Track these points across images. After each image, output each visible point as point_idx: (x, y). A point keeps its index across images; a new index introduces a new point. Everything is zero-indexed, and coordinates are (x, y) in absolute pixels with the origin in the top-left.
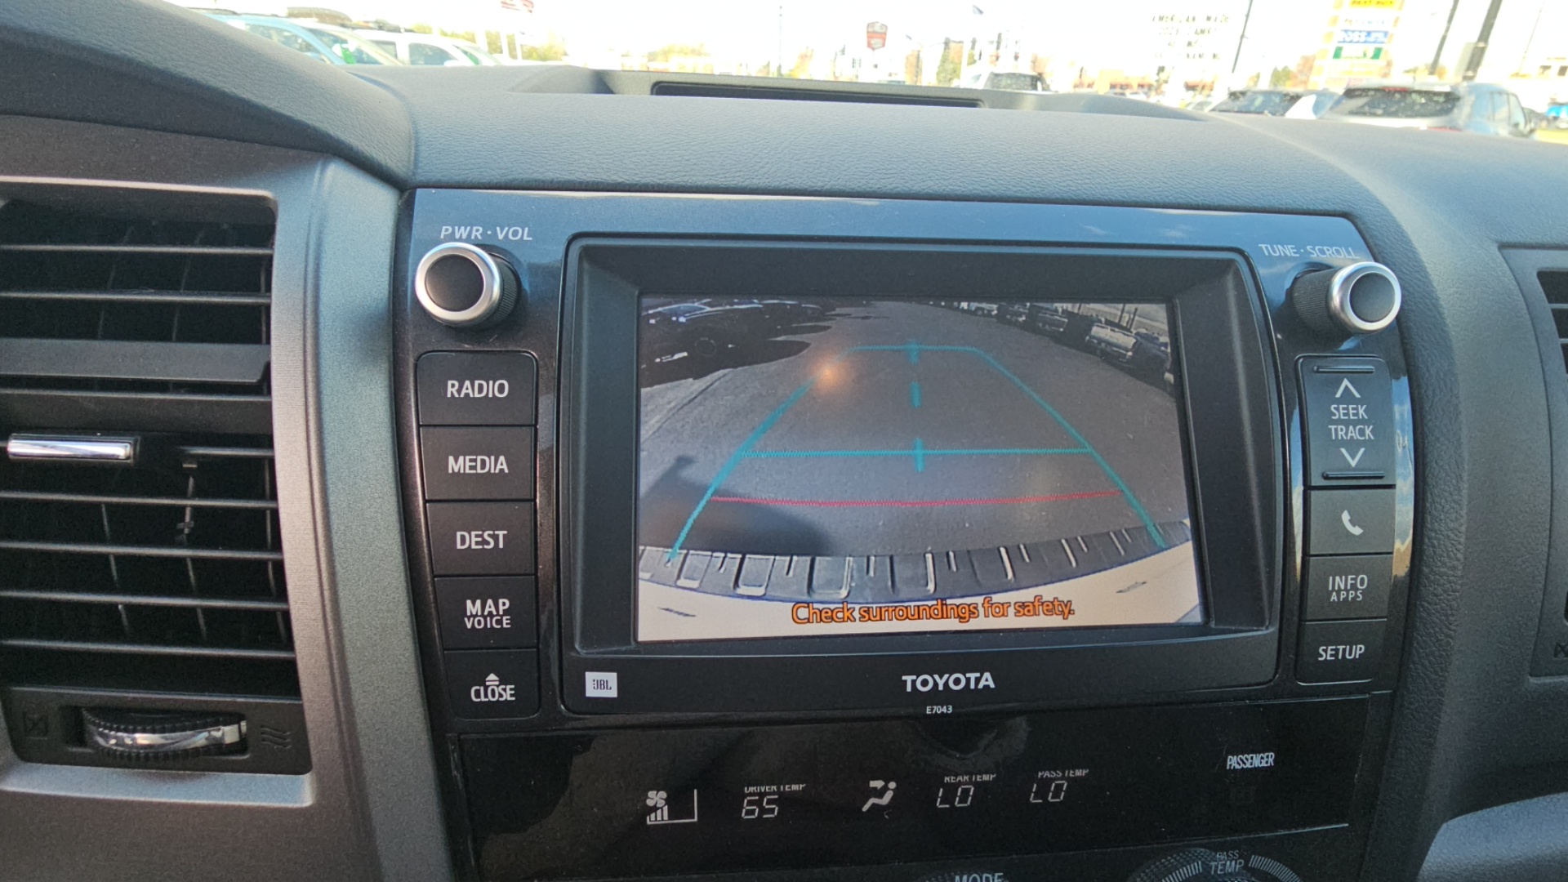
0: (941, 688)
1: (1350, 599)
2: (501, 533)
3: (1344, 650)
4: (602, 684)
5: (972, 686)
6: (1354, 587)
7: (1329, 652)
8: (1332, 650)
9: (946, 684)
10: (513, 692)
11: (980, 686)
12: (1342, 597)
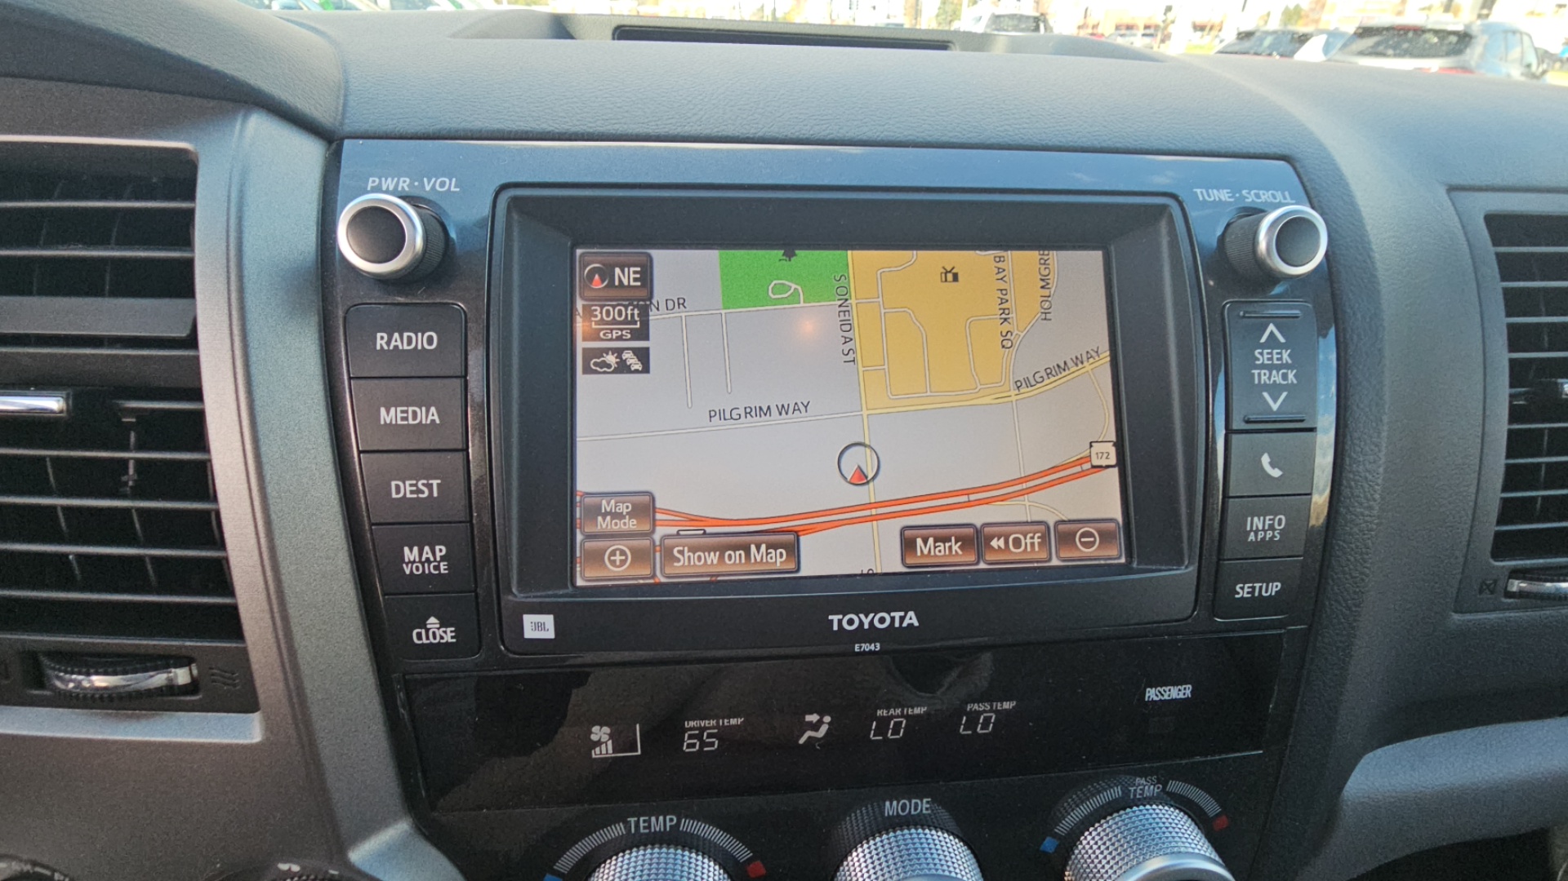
0: (866, 626)
1: (1267, 539)
2: (435, 482)
3: (1261, 588)
4: (540, 626)
5: (897, 624)
6: (1272, 527)
7: (1246, 590)
8: (1249, 587)
9: (871, 623)
10: (453, 634)
11: (905, 625)
12: (1260, 537)
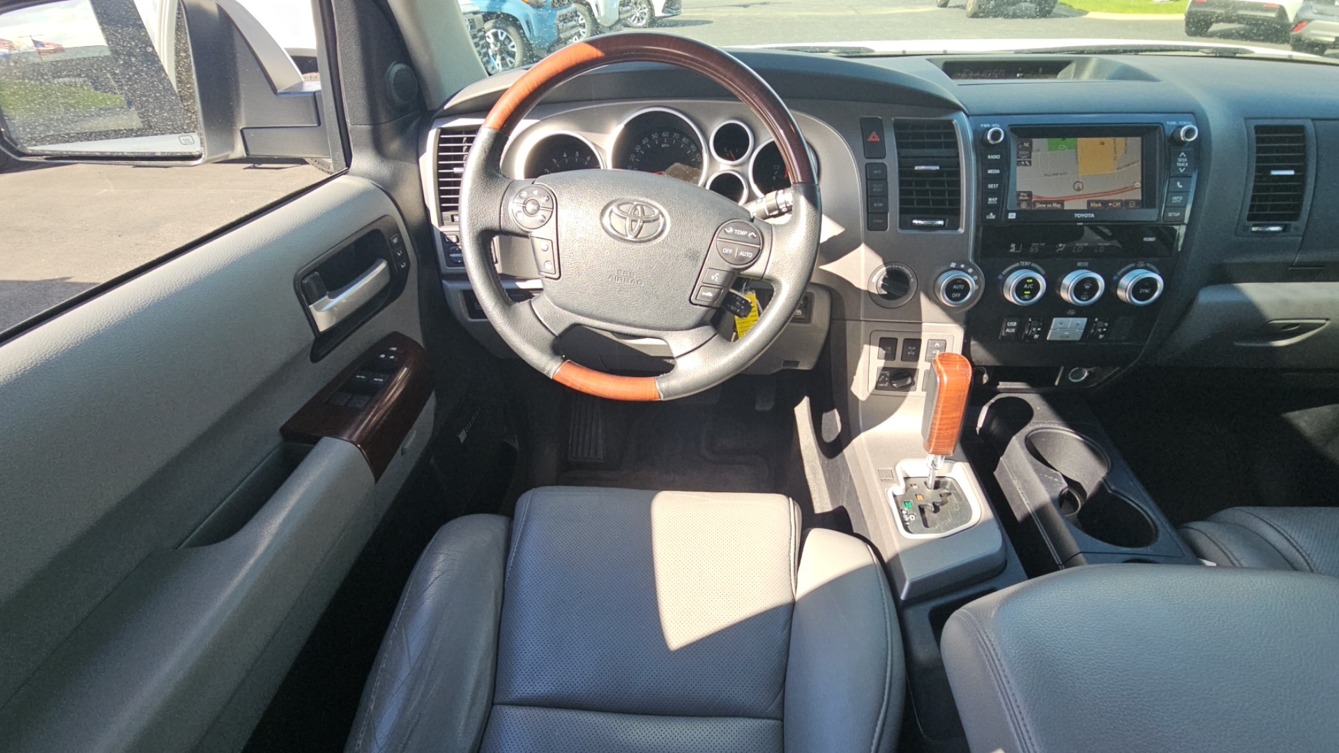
2: (997, 185)
3: (1175, 214)
4: (1012, 216)
5: (1089, 217)
6: (1179, 199)
7: (1171, 214)
9: (1083, 217)
10: (995, 217)
11: (1091, 217)
12: (1175, 201)
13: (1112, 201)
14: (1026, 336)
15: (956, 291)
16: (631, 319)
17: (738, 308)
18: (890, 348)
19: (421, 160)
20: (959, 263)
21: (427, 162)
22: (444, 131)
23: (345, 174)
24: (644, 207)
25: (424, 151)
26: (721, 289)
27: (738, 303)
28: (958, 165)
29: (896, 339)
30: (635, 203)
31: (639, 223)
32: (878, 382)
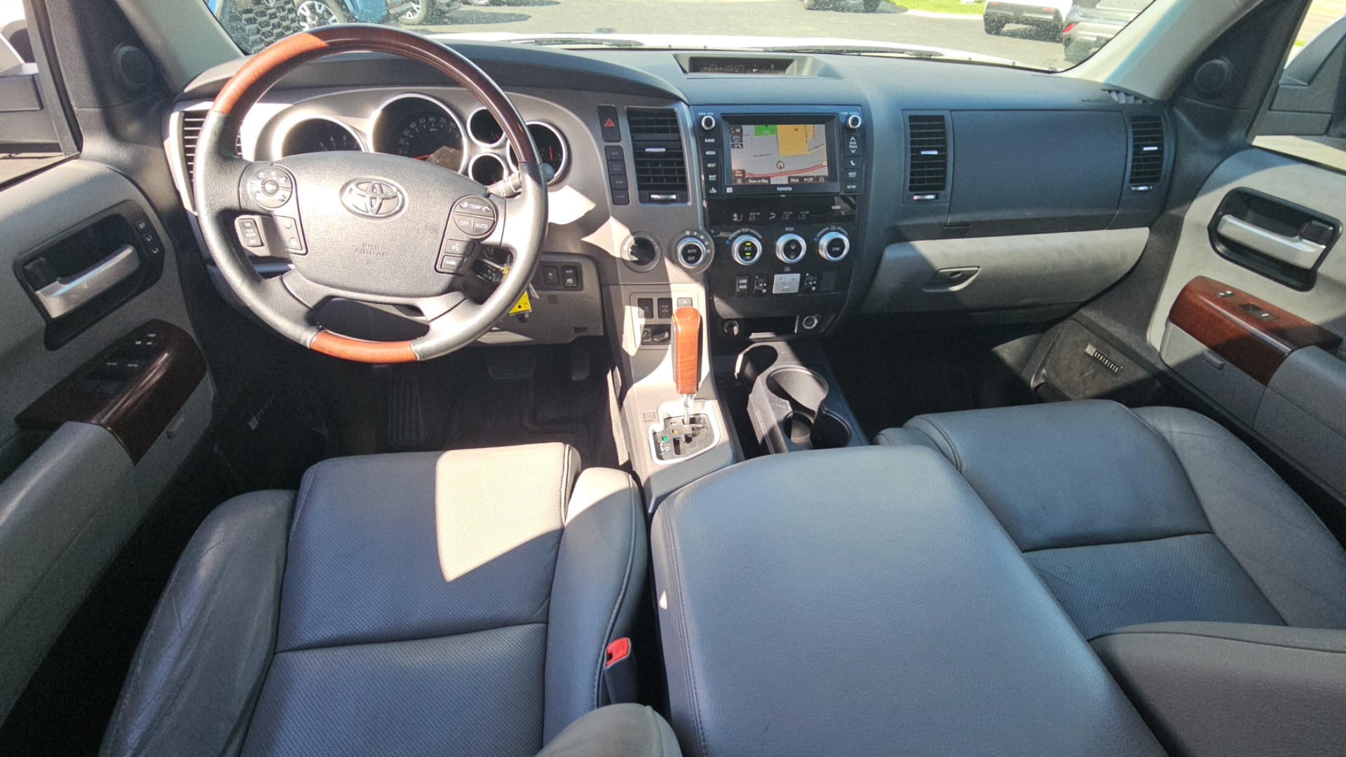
3: (852, 187)
4: (730, 190)
5: (788, 190)
6: (853, 175)
7: (849, 187)
10: (717, 191)
12: (851, 177)
13: (806, 177)
14: (756, 291)
15: (692, 255)
16: (383, 288)
17: (489, 275)
18: (647, 308)
19: (166, 143)
20: (692, 231)
21: (172, 144)
22: (188, 115)
23: (76, 159)
24: (382, 186)
25: (167, 136)
26: (464, 258)
27: (489, 271)
28: (681, 148)
29: (651, 300)
30: (374, 182)
31: (379, 201)
32: (643, 339)
